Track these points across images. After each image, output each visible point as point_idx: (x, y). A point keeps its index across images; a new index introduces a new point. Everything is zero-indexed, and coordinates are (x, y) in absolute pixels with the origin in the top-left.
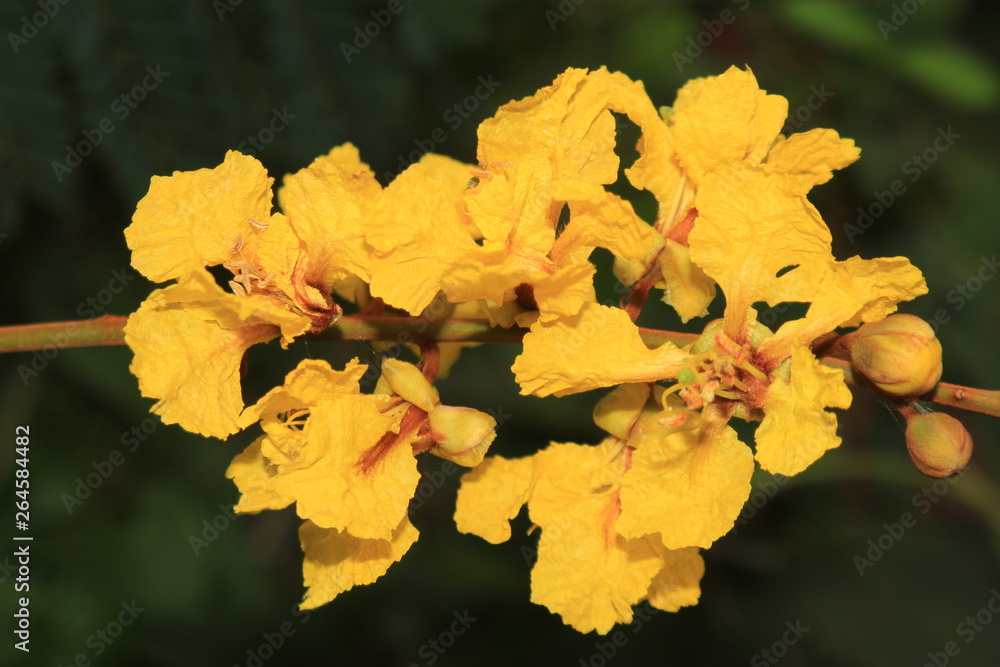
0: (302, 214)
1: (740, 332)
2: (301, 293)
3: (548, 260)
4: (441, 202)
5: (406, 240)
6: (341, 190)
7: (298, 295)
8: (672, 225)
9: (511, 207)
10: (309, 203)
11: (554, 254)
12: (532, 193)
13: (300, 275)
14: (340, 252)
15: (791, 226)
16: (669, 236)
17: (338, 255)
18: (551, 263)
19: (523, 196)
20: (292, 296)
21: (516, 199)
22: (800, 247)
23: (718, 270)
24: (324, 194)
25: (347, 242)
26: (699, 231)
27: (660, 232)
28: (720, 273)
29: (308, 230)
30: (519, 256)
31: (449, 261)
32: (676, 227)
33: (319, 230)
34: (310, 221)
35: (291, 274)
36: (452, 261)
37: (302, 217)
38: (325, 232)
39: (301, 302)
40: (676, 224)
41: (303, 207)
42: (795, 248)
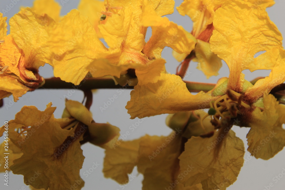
0: (19, 36)
1: (237, 85)
2: (23, 74)
3: (142, 54)
4: (88, 27)
5: (71, 48)
6: (36, 23)
7: (21, 74)
8: (199, 32)
9: (122, 30)
10: (21, 31)
11: (144, 51)
12: (133, 22)
13: (22, 64)
14: (39, 54)
15: (261, 33)
16: (199, 38)
17: (39, 55)
18: (143, 55)
19: (128, 24)
20: (19, 75)
21: (124, 26)
22: (266, 43)
23: (225, 56)
24: (28, 25)
25: (42, 49)
26: (215, 36)
27: (194, 36)
28: (226, 57)
29: (23, 44)
30: (127, 52)
31: (92, 58)
32: (202, 33)
33: (28, 44)
34: (23, 39)
35: (17, 64)
36: (94, 57)
37: (19, 37)
38: (31, 45)
39: (23, 78)
40: (201, 31)
41: (18, 32)
42: (264, 43)
